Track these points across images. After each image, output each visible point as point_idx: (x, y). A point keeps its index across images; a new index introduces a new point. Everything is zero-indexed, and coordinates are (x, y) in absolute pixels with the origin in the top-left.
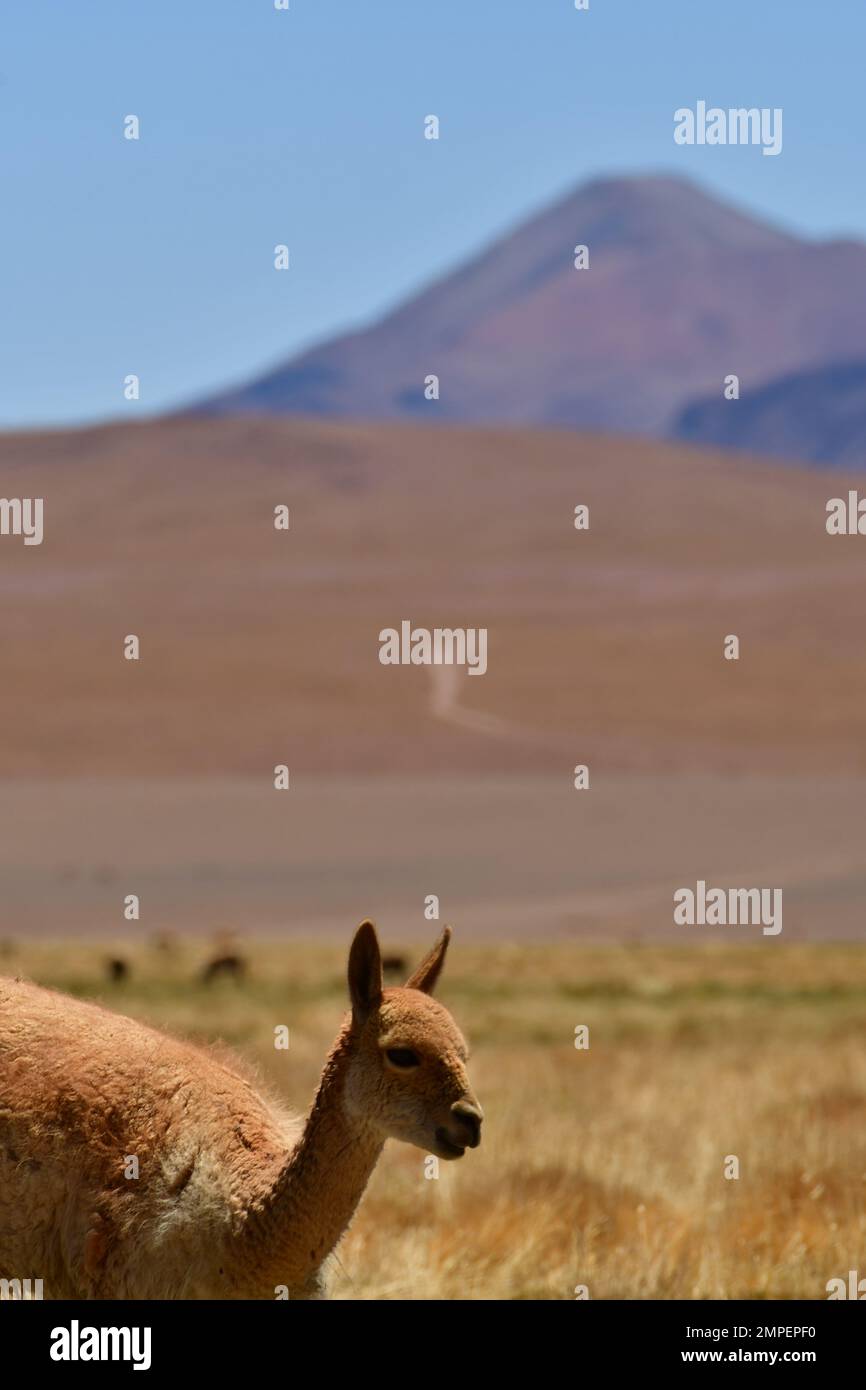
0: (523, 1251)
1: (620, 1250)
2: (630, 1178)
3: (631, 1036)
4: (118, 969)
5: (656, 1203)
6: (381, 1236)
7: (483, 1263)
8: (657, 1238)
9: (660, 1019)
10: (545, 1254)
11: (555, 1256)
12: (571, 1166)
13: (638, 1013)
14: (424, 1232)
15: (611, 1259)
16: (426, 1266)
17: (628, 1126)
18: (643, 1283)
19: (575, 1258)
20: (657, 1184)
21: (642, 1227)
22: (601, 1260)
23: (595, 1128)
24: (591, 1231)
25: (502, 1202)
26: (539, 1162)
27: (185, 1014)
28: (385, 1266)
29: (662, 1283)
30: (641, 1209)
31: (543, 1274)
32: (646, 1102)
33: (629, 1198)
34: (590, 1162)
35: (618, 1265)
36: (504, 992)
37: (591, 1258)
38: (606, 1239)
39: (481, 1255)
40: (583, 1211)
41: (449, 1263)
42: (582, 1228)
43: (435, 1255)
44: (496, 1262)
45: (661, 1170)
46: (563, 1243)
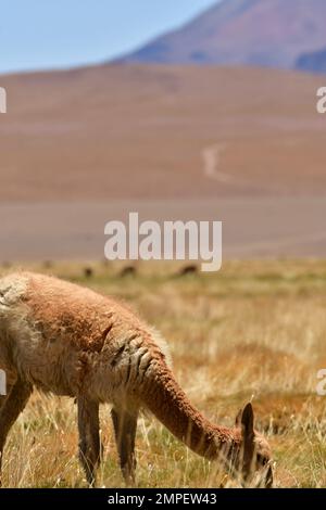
0: (242, 374)
1: (279, 374)
2: (282, 347)
3: (282, 294)
4: (89, 272)
5: (291, 356)
6: (189, 370)
7: (227, 379)
8: (292, 369)
9: (293, 288)
10: (250, 376)
11: (254, 376)
12: (260, 343)
13: (284, 285)
14: (205, 369)
15: (275, 378)
16: (206, 380)
17: (281, 328)
18: (287, 386)
19: (261, 378)
20: (292, 349)
21: (286, 365)
22: (271, 378)
23: (268, 328)
24: (267, 366)
25: (234, 357)
26: (248, 342)
27: (114, 288)
28: (191, 381)
29: (295, 386)
30: (286, 358)
31: (250, 383)
32: (287, 319)
33: (281, 354)
34: (267, 340)
35: (278, 379)
36: (234, 278)
37: (267, 377)
38: (273, 370)
39: (226, 376)
40: (264, 359)
41: (215, 380)
42: (263, 365)
43: (210, 376)
44: (232, 379)
45: (293, 344)
46: (257, 371)
